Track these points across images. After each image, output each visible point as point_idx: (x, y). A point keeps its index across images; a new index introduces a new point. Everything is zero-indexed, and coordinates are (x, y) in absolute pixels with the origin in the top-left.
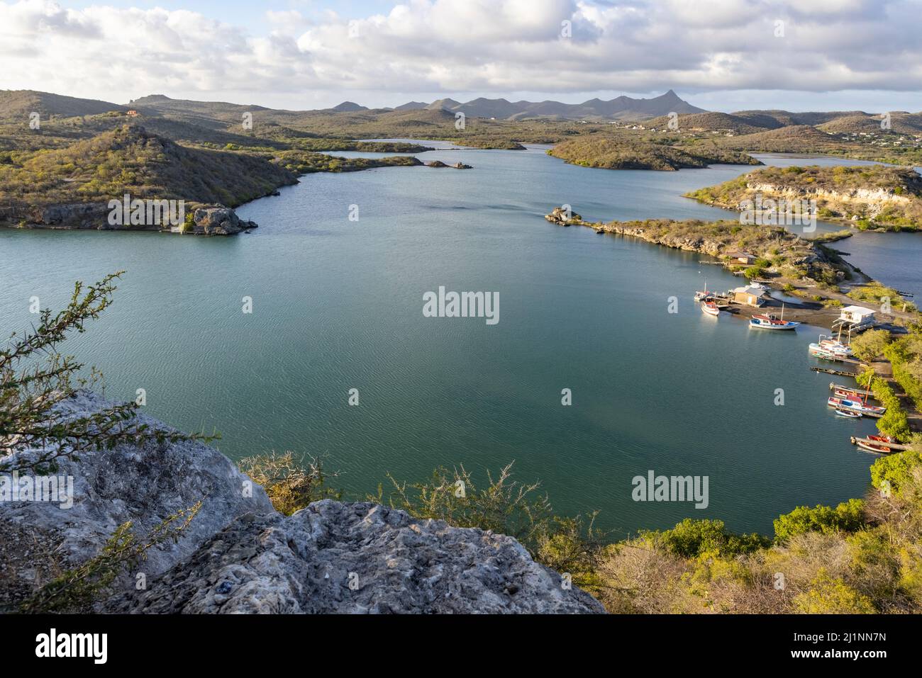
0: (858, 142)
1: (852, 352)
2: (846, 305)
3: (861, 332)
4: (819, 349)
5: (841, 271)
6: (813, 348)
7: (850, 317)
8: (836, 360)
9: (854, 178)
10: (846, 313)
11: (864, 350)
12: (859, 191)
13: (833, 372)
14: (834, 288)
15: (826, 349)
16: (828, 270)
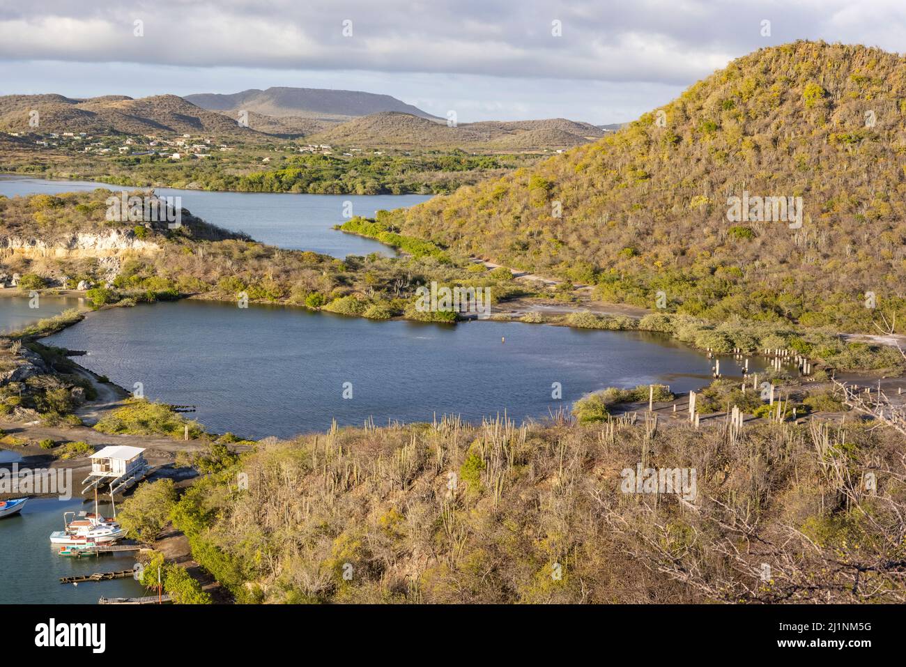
0: (63, 149)
1: (123, 532)
2: (97, 448)
3: (129, 492)
4: (67, 540)
5: (77, 385)
6: (58, 540)
7: (108, 469)
8: (101, 554)
9: (68, 215)
10: (99, 462)
11: (140, 521)
12: (80, 236)
13: (99, 576)
14: (71, 419)
15: (81, 537)
16: (56, 391)
